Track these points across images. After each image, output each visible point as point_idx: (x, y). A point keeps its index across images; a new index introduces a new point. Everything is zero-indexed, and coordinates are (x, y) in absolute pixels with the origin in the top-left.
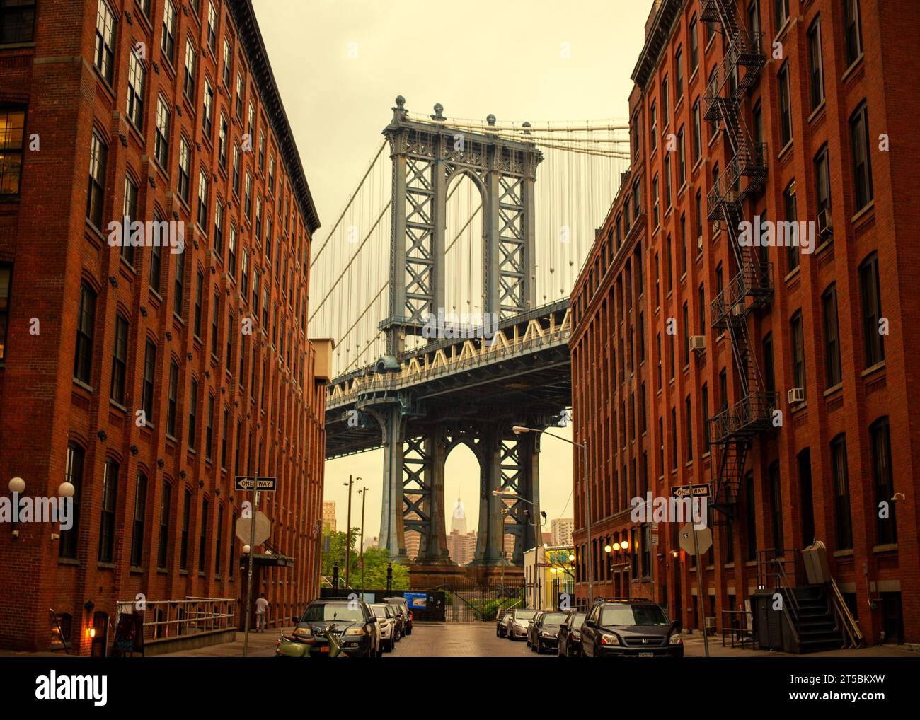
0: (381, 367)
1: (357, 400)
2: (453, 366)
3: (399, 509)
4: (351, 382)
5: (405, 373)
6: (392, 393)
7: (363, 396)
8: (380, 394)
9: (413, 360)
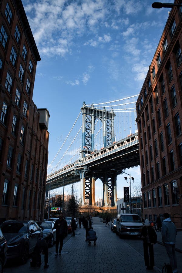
0: (80, 161)
1: (74, 168)
3: (84, 193)
4: (73, 165)
5: (85, 161)
6: (82, 166)
7: (76, 167)
8: (79, 166)
9: (87, 159)
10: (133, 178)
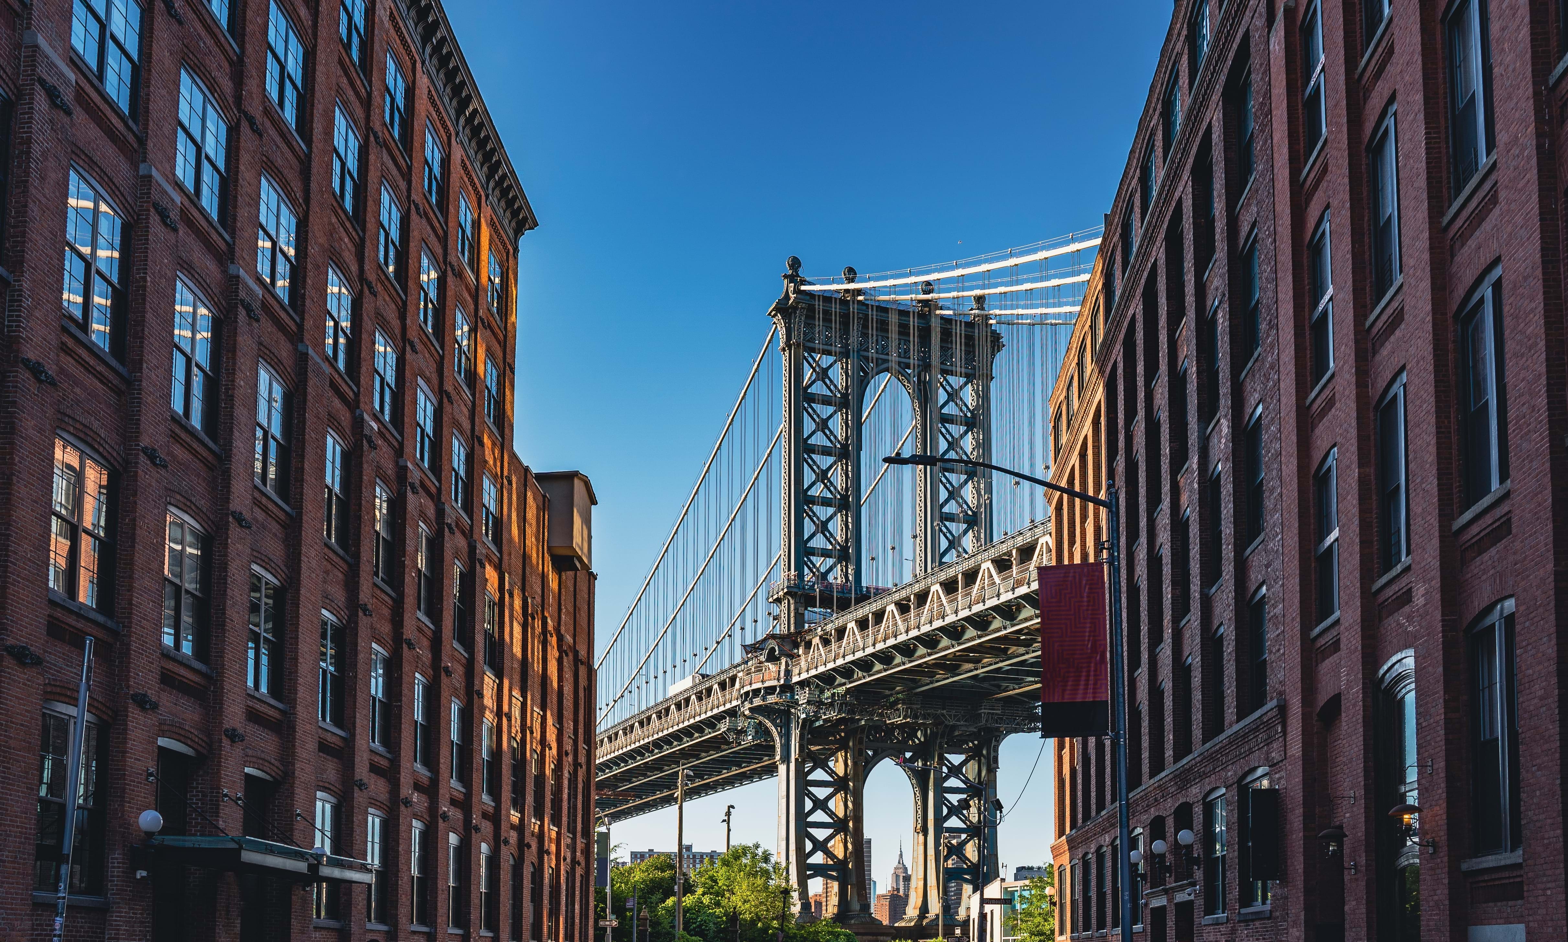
1: (739, 701)
2: (871, 641)
3: (799, 849)
4: (732, 680)
6: (786, 688)
7: (747, 693)
8: (770, 690)
9: (816, 641)
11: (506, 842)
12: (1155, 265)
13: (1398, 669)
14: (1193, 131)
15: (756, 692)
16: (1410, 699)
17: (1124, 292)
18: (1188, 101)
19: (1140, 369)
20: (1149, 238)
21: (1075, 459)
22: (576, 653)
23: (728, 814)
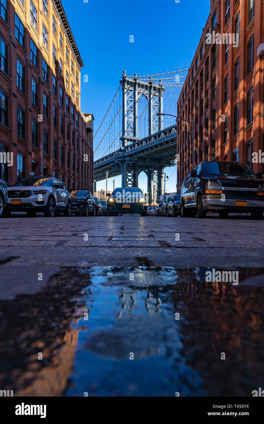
0: (120, 150)
1: (114, 160)
2: (140, 148)
4: (113, 155)
5: (127, 151)
6: (124, 157)
7: (116, 158)
8: (120, 157)
9: (129, 148)
10: (167, 177)
11: (80, 182)
12: (198, 80)
13: (236, 151)
14: (205, 57)
15: (118, 158)
16: (238, 156)
17: (192, 84)
18: (205, 51)
19: (194, 98)
20: (197, 75)
21: (182, 114)
22: (90, 148)
23: (114, 181)
